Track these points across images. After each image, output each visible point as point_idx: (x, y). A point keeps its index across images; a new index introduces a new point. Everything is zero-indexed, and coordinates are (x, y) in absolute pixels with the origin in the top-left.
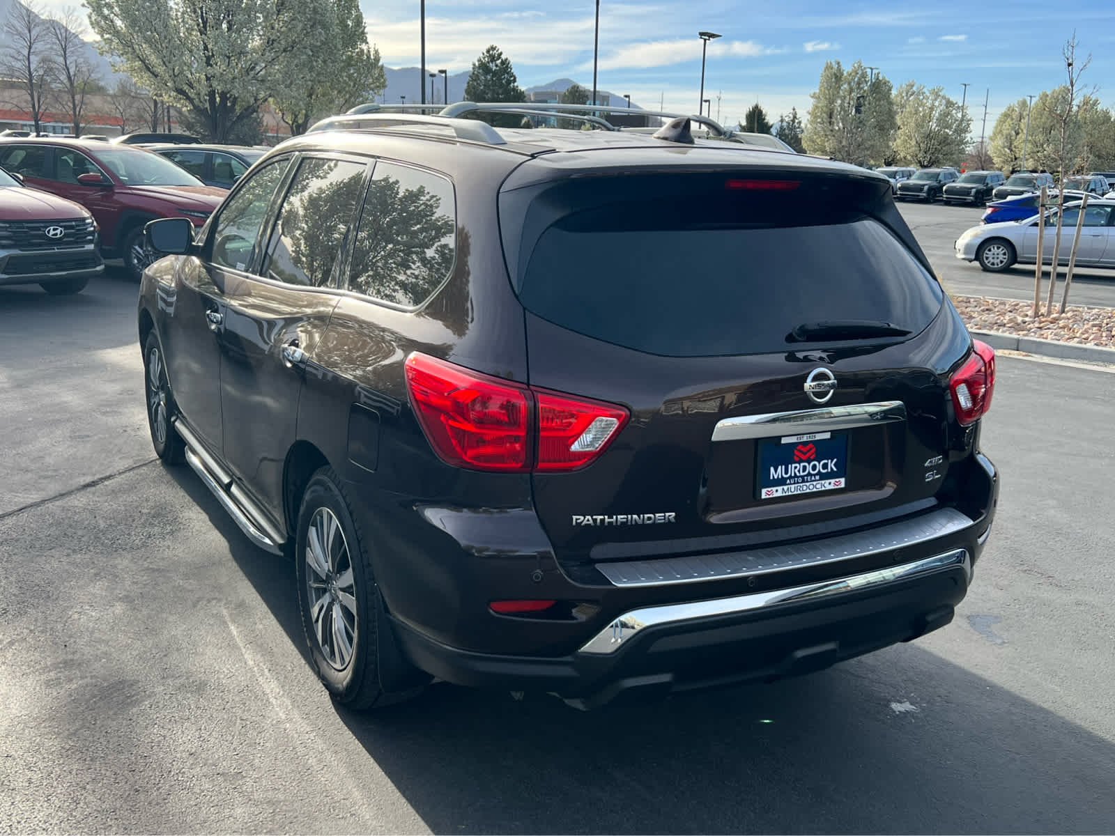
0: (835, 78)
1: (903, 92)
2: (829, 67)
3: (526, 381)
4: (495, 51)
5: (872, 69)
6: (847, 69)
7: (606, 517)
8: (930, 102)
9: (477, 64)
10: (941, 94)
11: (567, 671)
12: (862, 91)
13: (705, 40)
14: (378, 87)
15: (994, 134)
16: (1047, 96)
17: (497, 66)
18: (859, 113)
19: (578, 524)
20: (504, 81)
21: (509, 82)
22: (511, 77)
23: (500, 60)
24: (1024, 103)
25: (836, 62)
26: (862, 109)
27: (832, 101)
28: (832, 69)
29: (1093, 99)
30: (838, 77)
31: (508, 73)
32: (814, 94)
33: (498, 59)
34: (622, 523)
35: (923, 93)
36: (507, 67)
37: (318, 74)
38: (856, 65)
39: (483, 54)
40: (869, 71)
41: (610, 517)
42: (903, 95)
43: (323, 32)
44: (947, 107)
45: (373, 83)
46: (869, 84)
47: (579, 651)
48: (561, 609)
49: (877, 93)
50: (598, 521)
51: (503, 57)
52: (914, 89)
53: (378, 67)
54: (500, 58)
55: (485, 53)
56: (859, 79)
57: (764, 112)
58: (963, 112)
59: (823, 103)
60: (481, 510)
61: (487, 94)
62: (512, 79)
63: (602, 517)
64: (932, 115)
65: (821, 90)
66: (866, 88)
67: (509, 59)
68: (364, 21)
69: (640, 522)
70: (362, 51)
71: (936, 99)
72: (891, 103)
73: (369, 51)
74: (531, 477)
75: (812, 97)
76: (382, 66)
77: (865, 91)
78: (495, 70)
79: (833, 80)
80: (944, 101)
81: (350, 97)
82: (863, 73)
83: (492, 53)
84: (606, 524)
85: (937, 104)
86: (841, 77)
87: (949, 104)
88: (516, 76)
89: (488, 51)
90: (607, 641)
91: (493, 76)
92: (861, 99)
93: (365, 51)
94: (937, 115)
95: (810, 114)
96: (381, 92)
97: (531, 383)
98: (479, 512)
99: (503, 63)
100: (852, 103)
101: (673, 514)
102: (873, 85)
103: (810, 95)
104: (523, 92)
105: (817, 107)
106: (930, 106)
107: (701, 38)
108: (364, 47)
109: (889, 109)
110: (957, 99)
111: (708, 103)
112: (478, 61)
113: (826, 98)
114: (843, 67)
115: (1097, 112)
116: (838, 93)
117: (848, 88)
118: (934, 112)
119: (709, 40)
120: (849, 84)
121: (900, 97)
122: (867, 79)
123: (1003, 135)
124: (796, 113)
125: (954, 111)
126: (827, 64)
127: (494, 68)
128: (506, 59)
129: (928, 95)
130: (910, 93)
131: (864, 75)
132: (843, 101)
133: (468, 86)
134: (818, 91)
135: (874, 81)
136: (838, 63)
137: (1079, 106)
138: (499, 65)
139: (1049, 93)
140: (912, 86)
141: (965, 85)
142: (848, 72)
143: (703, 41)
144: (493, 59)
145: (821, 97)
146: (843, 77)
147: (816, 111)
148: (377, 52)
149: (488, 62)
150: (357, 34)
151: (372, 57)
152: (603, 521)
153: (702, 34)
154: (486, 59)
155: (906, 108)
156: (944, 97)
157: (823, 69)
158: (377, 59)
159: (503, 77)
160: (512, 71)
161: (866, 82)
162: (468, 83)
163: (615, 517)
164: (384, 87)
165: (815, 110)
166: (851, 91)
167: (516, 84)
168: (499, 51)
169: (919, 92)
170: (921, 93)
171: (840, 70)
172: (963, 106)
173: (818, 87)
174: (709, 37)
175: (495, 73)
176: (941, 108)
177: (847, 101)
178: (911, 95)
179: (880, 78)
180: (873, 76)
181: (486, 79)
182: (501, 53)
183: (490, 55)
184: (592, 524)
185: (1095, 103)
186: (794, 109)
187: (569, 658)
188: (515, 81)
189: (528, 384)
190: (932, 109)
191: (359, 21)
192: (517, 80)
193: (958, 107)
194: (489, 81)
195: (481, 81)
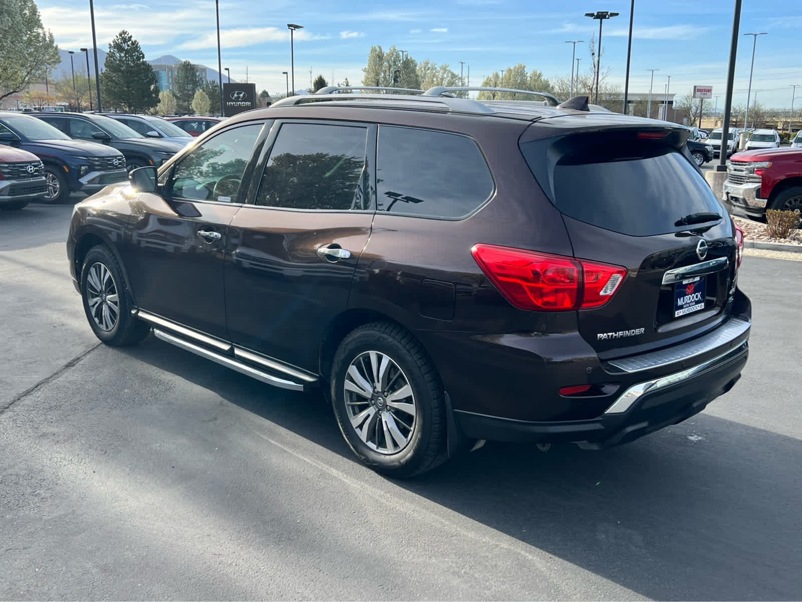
0: (379, 58)
1: (422, 68)
2: (374, 50)
3: (572, 256)
4: (126, 35)
5: (403, 52)
6: (386, 51)
7: (614, 333)
8: (441, 74)
9: (112, 44)
10: (447, 69)
11: (598, 426)
12: (397, 67)
13: (292, 30)
14: (54, 62)
15: (480, 96)
16: (511, 70)
17: (128, 46)
18: (397, 82)
19: (600, 339)
20: (135, 58)
21: (139, 58)
22: (140, 54)
23: (130, 42)
24: (497, 76)
25: (378, 46)
26: (398, 79)
27: (378, 74)
28: (376, 51)
29: (538, 73)
30: (380, 57)
31: (138, 52)
32: (365, 69)
33: (129, 41)
34: (621, 336)
35: (436, 68)
36: (137, 46)
37: (8, 52)
38: (392, 49)
39: (117, 37)
40: (401, 54)
41: (616, 333)
42: (423, 69)
43: (9, 19)
44: (452, 78)
45: (50, 59)
46: (401, 62)
47: (606, 413)
48: (596, 389)
49: (408, 69)
50: (610, 336)
51: (133, 39)
52: (429, 65)
53: (54, 47)
54: (131, 40)
55: (119, 37)
56: (395, 58)
57: (326, 82)
58: (462, 81)
59: (372, 75)
60: (533, 335)
61: (123, 66)
62: (141, 55)
63: (612, 334)
64: (443, 84)
65: (370, 66)
66: (399, 65)
67: (137, 41)
68: (38, 11)
69: (629, 334)
70: (39, 34)
71: (444, 73)
72: (417, 76)
73: (44, 35)
74: (578, 313)
75: (364, 71)
76: (56, 48)
77: (399, 67)
78: (127, 49)
79: (378, 59)
80: (450, 74)
81: (31, 70)
82: (397, 55)
83: (124, 37)
84: (614, 337)
85: (445, 76)
86: (382, 57)
87: (453, 76)
88: (144, 53)
89: (121, 35)
90: (621, 405)
91: (126, 54)
92: (397, 73)
93: (41, 35)
94: (446, 83)
95: (363, 83)
96: (57, 66)
97: (575, 256)
98: (532, 336)
99: (133, 44)
100: (391, 75)
101: (643, 329)
102: (404, 63)
103: (362, 70)
104: (151, 66)
105: (368, 78)
106: (441, 77)
107: (289, 28)
108: (40, 31)
109: (416, 80)
110: (457, 72)
111: (286, 75)
112: (113, 42)
113: (373, 72)
114: (383, 50)
115: (541, 81)
116: (382, 68)
117: (387, 65)
118: (444, 82)
119: (295, 30)
120: (388, 62)
121: (420, 71)
122: (400, 59)
123: (485, 96)
124: (348, 82)
125: (457, 81)
126: (372, 48)
127: (126, 47)
128: (136, 41)
129: (439, 69)
130: (427, 69)
131: (398, 56)
132: (385, 73)
133: (107, 61)
134: (367, 67)
135: (404, 60)
136: (380, 48)
137: (531, 77)
138: (130, 45)
139: (512, 68)
140: (428, 63)
141: (462, 63)
142: (386, 54)
143: (290, 30)
144: (125, 40)
145: (370, 71)
146: (384, 57)
147: (368, 81)
148: (51, 35)
149: (121, 43)
150: (34, 21)
151: (47, 39)
152: (612, 335)
153: (289, 26)
154: (120, 41)
155: (425, 79)
156: (449, 71)
157: (370, 52)
158: (52, 41)
159: (134, 54)
160: (141, 50)
161: (400, 61)
162: (107, 58)
163: (618, 333)
164: (59, 62)
165: (366, 80)
166: (390, 66)
167: (144, 60)
168: (130, 35)
169: (432, 68)
170: (433, 68)
171: (381, 52)
172: (462, 77)
173: (367, 64)
174: (295, 27)
175: (127, 52)
176: (448, 78)
177: (388, 73)
178: (428, 70)
179: (409, 58)
180: (404, 57)
181: (120, 56)
182: (131, 37)
183: (123, 38)
184: (607, 338)
185: (540, 75)
186: (346, 79)
187: (599, 418)
188: (143, 57)
189: (574, 257)
190: (442, 79)
191: (34, 11)
192: (145, 56)
193: (459, 78)
194: (123, 57)
195: (116, 57)
